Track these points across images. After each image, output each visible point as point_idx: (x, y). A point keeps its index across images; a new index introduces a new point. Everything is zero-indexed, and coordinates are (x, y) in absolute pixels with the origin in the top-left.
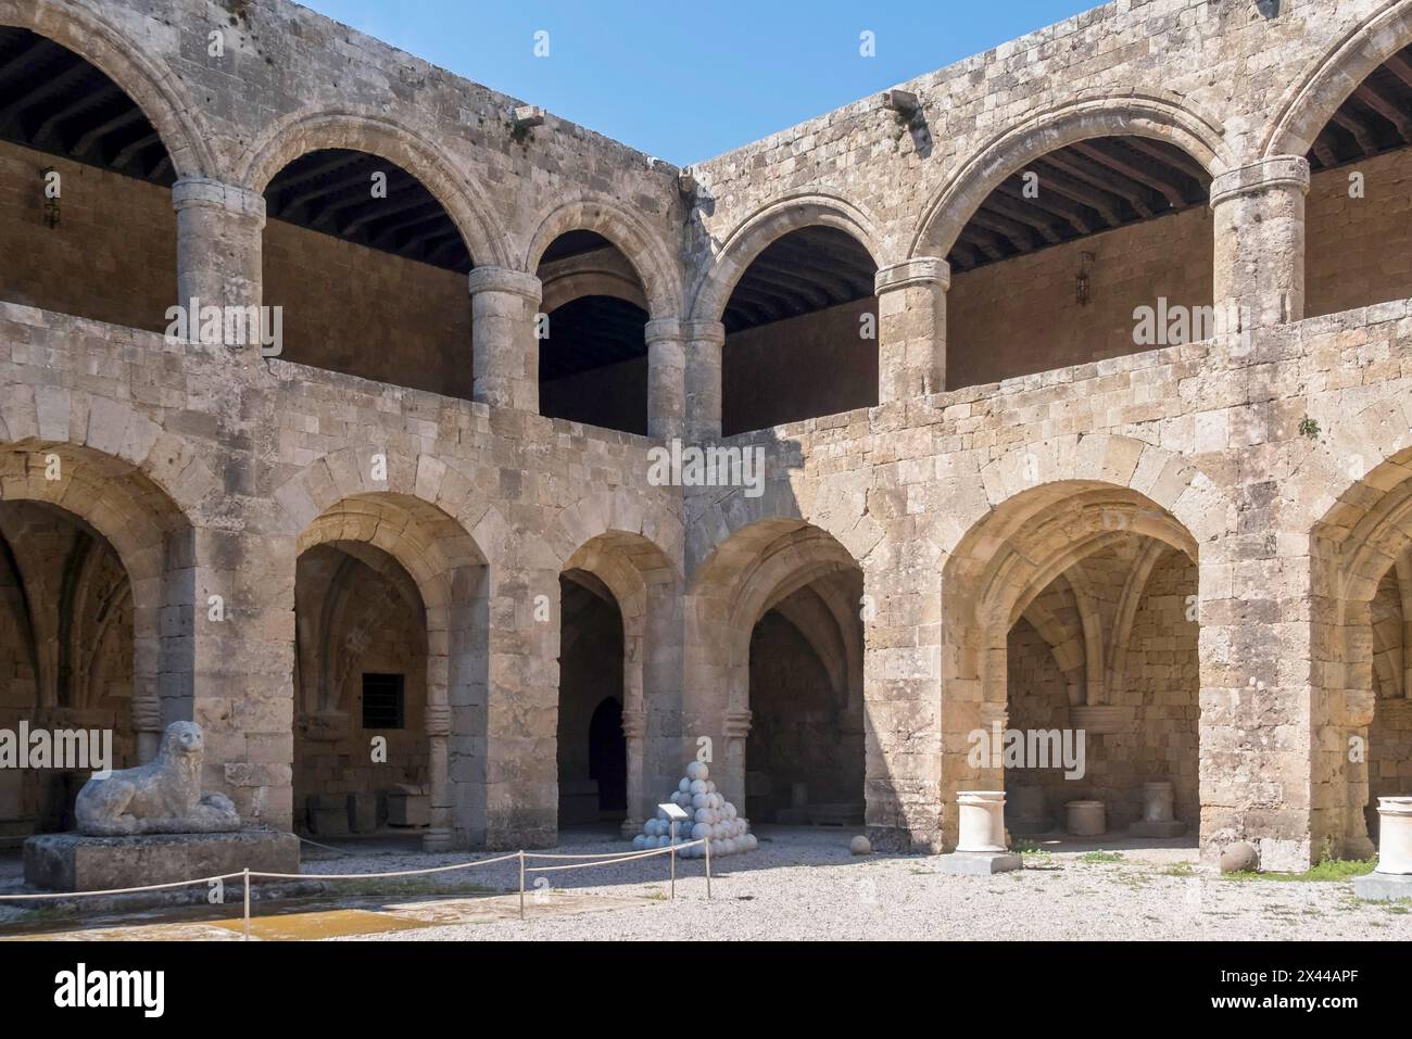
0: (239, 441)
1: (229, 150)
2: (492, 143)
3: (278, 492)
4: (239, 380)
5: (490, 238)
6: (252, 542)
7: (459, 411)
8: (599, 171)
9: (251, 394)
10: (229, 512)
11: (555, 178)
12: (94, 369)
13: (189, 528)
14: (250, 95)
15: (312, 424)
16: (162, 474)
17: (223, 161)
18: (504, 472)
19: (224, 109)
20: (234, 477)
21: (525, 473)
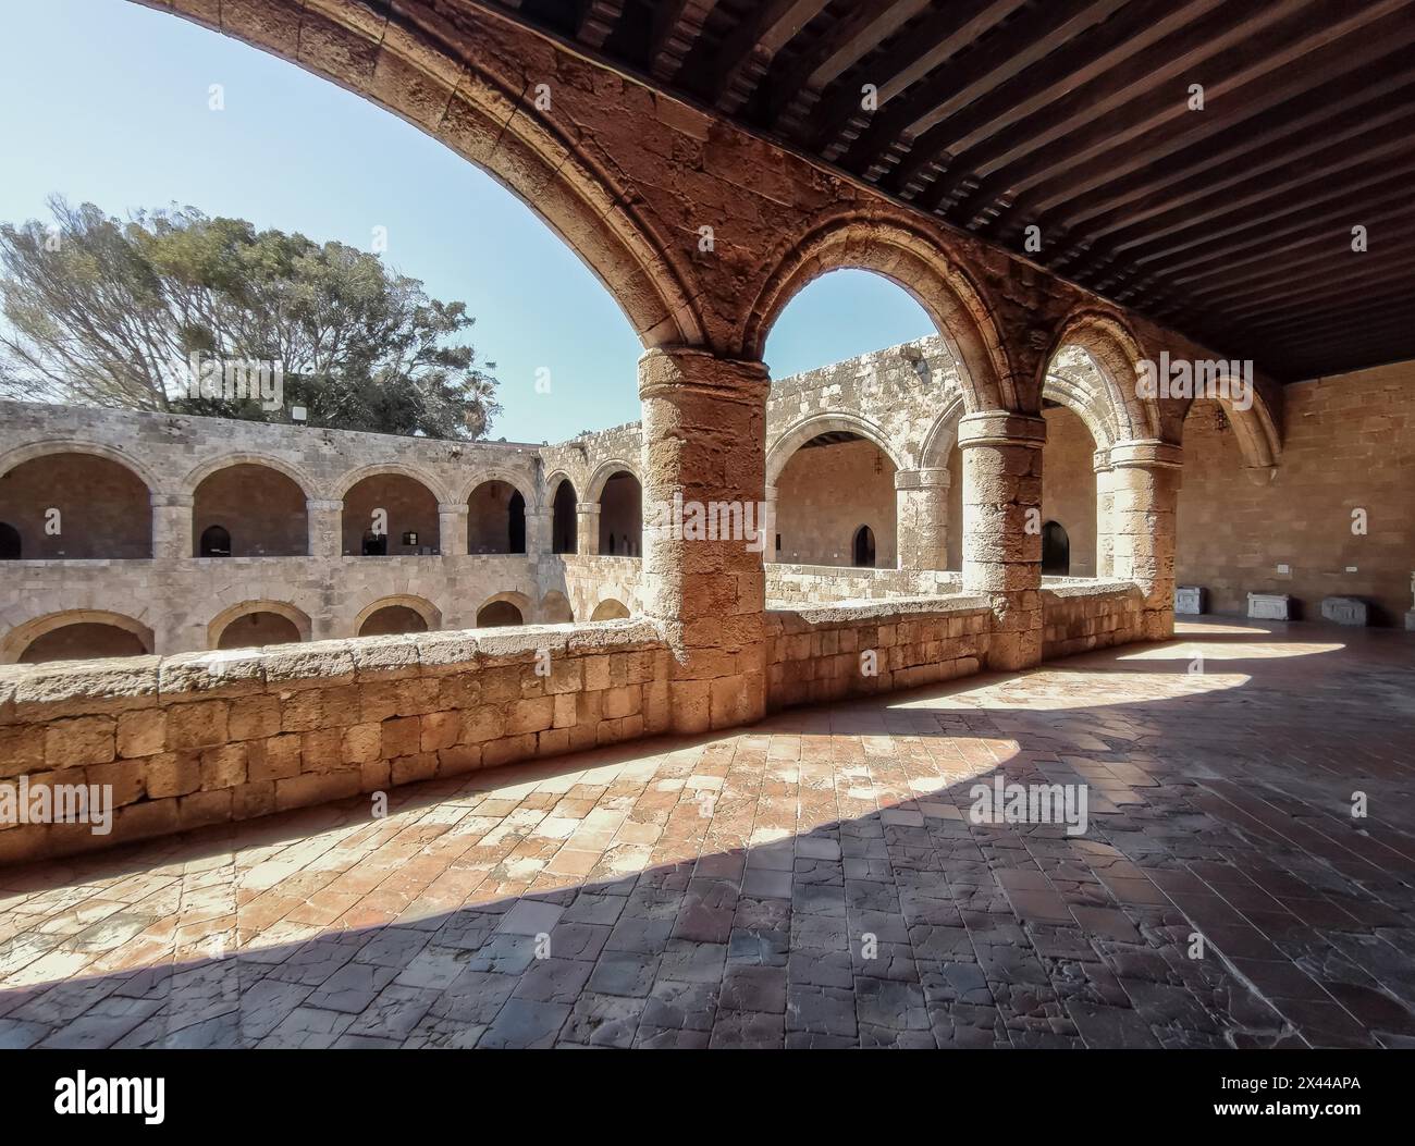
0: (330, 587)
1: (325, 488)
2: (443, 460)
3: (347, 602)
4: (330, 566)
5: (443, 495)
6: (336, 621)
7: (427, 560)
8: (494, 459)
9: (335, 570)
10: (326, 612)
11: (473, 467)
12: (270, 573)
13: (310, 620)
14: (333, 467)
15: (361, 576)
16: (298, 604)
17: (323, 493)
18: (449, 579)
19: (323, 474)
20: (328, 600)
21: (458, 577)
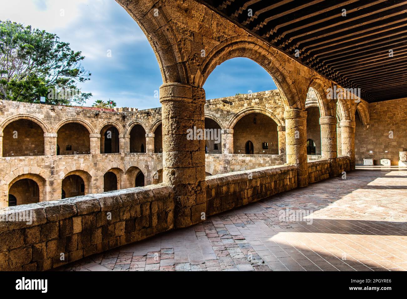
0: (53, 168)
1: (52, 128)
2: (92, 117)
3: (59, 174)
4: (53, 160)
5: (92, 130)
6: (55, 181)
7: (87, 156)
8: (110, 117)
9: (55, 161)
10: (52, 178)
11: (102, 120)
12: (32, 163)
13: (46, 181)
14: (54, 120)
15: (64, 163)
16: (41, 175)
17: (51, 130)
18: (94, 163)
19: (51, 123)
20: (52, 173)
21: (97, 163)
